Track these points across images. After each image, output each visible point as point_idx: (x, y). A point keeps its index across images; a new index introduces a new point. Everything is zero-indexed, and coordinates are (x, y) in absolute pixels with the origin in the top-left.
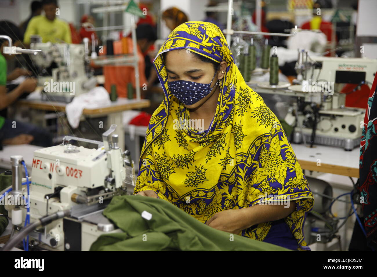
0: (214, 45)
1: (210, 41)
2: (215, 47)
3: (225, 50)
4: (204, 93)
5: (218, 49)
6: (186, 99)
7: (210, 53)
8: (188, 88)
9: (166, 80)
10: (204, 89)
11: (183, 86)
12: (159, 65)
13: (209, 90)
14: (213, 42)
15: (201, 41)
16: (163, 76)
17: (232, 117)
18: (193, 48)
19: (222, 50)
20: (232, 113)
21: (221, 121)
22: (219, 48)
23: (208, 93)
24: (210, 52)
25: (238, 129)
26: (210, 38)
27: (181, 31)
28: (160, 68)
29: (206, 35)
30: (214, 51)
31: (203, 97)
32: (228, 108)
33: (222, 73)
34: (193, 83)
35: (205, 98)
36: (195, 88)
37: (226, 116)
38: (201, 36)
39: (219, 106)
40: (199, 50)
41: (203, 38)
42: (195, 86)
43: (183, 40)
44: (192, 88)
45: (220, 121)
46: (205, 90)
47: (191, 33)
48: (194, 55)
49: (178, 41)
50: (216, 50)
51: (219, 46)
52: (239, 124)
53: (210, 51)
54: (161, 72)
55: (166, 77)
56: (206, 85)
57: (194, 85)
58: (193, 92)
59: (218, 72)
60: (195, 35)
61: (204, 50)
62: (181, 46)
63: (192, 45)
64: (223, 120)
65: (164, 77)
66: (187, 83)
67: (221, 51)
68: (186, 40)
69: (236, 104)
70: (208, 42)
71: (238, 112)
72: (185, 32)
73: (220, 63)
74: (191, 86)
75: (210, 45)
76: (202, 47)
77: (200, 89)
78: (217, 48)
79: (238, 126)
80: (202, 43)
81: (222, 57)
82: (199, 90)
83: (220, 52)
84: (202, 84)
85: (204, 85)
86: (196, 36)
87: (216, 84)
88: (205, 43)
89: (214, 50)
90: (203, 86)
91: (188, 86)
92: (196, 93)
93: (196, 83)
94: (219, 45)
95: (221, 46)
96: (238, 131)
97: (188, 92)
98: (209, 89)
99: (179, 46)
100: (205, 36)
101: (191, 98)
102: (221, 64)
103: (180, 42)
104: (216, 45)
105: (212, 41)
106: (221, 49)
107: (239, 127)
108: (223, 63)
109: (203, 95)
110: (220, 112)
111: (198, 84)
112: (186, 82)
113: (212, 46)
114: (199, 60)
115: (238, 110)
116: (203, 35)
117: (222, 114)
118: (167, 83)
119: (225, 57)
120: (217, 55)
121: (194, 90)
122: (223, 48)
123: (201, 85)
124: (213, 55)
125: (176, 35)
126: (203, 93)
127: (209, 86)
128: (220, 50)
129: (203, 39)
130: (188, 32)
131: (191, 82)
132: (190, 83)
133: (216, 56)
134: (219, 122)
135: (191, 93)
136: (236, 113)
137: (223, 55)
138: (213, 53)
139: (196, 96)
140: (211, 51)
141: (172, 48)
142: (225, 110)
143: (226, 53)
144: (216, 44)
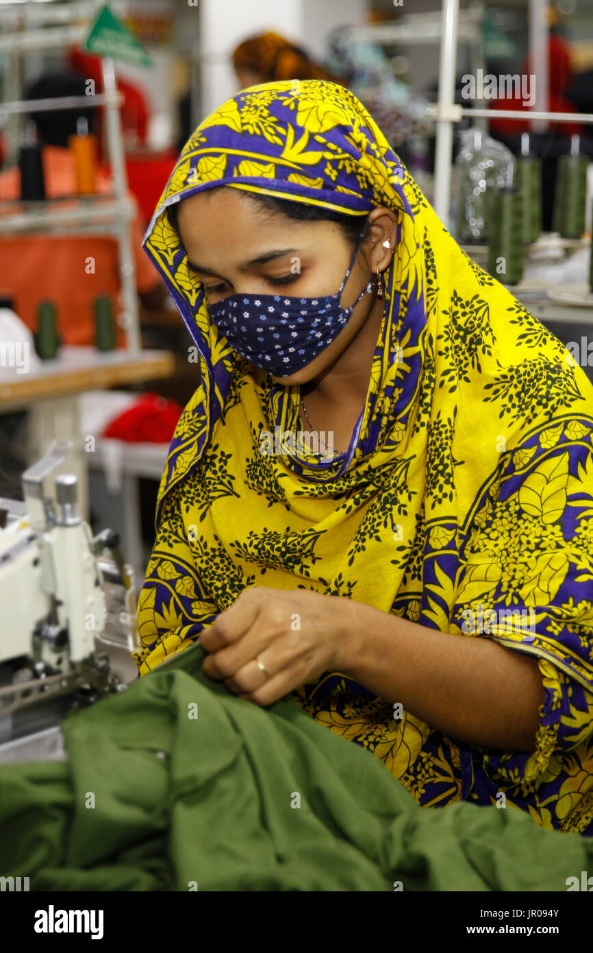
0: (329, 156)
1: (312, 145)
2: (335, 163)
3: (374, 170)
4: (321, 327)
5: (349, 170)
6: (268, 358)
7: (319, 187)
8: (263, 318)
9: (199, 302)
10: (319, 316)
11: (246, 315)
12: (166, 251)
13: (336, 318)
14: (323, 147)
15: (277, 151)
16: (187, 286)
17: (427, 400)
18: (252, 178)
19: (361, 170)
20: (428, 387)
21: (391, 418)
22: (351, 165)
23: (338, 327)
24: (316, 184)
25: (444, 436)
26: (312, 135)
27: (215, 126)
28: (171, 263)
29: (296, 128)
30: (333, 178)
31: (326, 345)
32: (407, 369)
33: (385, 250)
34: (277, 299)
35: (334, 345)
36: (285, 315)
37: (405, 398)
38: (278, 135)
39: (378, 363)
40: (275, 184)
41: (284, 138)
42: (287, 309)
43: (217, 155)
44: (277, 316)
45: (387, 415)
46: (324, 318)
47: (245, 128)
48: (259, 204)
49: (203, 163)
50: (342, 172)
51: (349, 159)
52: (449, 420)
53: (314, 178)
54: (177, 276)
55: (197, 290)
56: (322, 301)
57: (280, 306)
58: (284, 330)
59: (366, 247)
60: (258, 132)
61: (293, 179)
62: (214, 178)
63: (248, 169)
64: (396, 412)
65: (190, 292)
66: (258, 303)
67: (361, 175)
68: (229, 157)
69: (440, 353)
70: (304, 151)
71: (447, 378)
72: (225, 128)
73: (366, 217)
74: (271, 309)
75: (313, 158)
76: (283, 171)
77: (304, 317)
78: (344, 167)
79: (444, 426)
80: (283, 155)
81: (369, 196)
82: (301, 320)
83: (359, 178)
84: (309, 301)
85: (315, 303)
86: (262, 136)
87: (364, 290)
88: (294, 154)
89: (334, 175)
90: (315, 308)
91: (263, 310)
92: (294, 334)
93: (289, 299)
94: (347, 155)
95: (358, 157)
96: (445, 441)
97: (267, 333)
98: (336, 312)
99: (206, 180)
100: (291, 131)
101: (281, 353)
102: (370, 221)
103: (210, 166)
104: (337, 157)
105: (319, 144)
106: (357, 167)
107: (448, 428)
108: (376, 214)
109: (319, 335)
110: (384, 386)
111: (295, 301)
112: (253, 298)
113: (323, 161)
114: (279, 218)
115: (446, 372)
116: (286, 129)
117: (389, 392)
118: (202, 310)
119: (379, 193)
120: (346, 191)
121: (284, 322)
122: (365, 161)
123: (303, 302)
124: (329, 193)
125: (198, 141)
126: (317, 329)
127: (335, 301)
128: (354, 169)
129: (285, 143)
130: (236, 126)
131: (271, 298)
132: (267, 300)
133: (343, 194)
134: (384, 421)
135: (277, 336)
136: (442, 384)
137: (371, 186)
138: (328, 185)
139: (296, 342)
140: (319, 179)
141: (187, 189)
142: (397, 377)
143: (380, 179)
144: (335, 152)
